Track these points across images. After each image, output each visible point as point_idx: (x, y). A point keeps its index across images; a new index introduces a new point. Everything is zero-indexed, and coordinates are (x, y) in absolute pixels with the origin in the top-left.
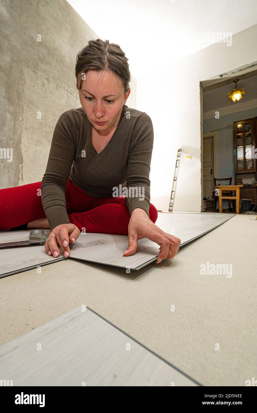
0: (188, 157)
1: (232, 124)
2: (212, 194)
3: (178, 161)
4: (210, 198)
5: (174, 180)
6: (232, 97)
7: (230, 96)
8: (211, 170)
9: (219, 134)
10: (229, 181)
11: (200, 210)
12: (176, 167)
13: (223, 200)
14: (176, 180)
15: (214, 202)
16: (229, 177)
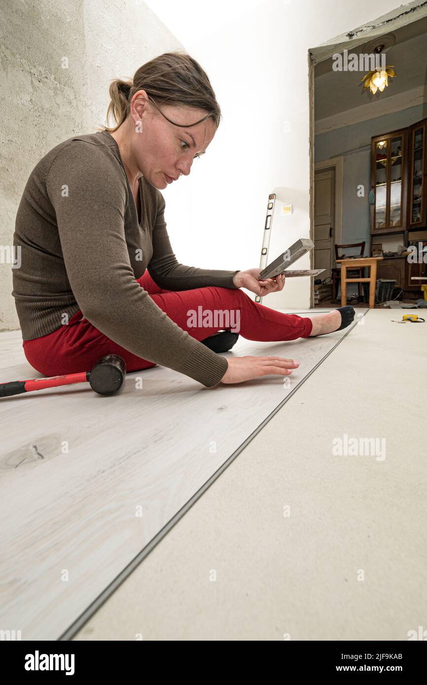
0: (286, 209)
1: (369, 141)
2: (332, 272)
3: (269, 218)
4: (327, 281)
5: (262, 254)
6: (371, 85)
7: (366, 83)
8: (331, 229)
9: (345, 161)
10: (360, 248)
11: (308, 305)
12: (266, 229)
13: (348, 284)
14: (265, 254)
15: (334, 287)
16: (361, 242)
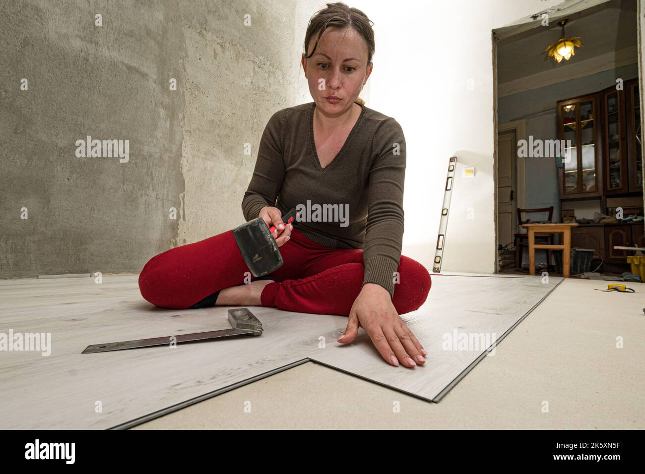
0: (469, 171)
1: (554, 105)
2: (514, 238)
3: (450, 180)
4: (509, 247)
5: (442, 214)
6: (556, 55)
7: (550, 53)
8: (512, 192)
9: (527, 124)
10: (547, 213)
11: (493, 269)
12: (446, 190)
13: (537, 250)
14: (446, 214)
15: (518, 253)
16: (548, 206)
